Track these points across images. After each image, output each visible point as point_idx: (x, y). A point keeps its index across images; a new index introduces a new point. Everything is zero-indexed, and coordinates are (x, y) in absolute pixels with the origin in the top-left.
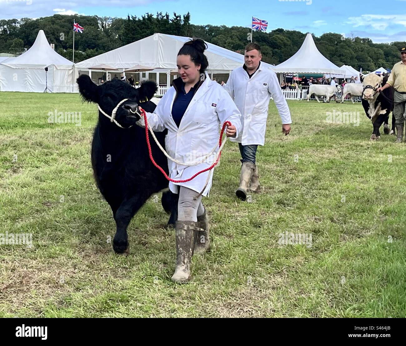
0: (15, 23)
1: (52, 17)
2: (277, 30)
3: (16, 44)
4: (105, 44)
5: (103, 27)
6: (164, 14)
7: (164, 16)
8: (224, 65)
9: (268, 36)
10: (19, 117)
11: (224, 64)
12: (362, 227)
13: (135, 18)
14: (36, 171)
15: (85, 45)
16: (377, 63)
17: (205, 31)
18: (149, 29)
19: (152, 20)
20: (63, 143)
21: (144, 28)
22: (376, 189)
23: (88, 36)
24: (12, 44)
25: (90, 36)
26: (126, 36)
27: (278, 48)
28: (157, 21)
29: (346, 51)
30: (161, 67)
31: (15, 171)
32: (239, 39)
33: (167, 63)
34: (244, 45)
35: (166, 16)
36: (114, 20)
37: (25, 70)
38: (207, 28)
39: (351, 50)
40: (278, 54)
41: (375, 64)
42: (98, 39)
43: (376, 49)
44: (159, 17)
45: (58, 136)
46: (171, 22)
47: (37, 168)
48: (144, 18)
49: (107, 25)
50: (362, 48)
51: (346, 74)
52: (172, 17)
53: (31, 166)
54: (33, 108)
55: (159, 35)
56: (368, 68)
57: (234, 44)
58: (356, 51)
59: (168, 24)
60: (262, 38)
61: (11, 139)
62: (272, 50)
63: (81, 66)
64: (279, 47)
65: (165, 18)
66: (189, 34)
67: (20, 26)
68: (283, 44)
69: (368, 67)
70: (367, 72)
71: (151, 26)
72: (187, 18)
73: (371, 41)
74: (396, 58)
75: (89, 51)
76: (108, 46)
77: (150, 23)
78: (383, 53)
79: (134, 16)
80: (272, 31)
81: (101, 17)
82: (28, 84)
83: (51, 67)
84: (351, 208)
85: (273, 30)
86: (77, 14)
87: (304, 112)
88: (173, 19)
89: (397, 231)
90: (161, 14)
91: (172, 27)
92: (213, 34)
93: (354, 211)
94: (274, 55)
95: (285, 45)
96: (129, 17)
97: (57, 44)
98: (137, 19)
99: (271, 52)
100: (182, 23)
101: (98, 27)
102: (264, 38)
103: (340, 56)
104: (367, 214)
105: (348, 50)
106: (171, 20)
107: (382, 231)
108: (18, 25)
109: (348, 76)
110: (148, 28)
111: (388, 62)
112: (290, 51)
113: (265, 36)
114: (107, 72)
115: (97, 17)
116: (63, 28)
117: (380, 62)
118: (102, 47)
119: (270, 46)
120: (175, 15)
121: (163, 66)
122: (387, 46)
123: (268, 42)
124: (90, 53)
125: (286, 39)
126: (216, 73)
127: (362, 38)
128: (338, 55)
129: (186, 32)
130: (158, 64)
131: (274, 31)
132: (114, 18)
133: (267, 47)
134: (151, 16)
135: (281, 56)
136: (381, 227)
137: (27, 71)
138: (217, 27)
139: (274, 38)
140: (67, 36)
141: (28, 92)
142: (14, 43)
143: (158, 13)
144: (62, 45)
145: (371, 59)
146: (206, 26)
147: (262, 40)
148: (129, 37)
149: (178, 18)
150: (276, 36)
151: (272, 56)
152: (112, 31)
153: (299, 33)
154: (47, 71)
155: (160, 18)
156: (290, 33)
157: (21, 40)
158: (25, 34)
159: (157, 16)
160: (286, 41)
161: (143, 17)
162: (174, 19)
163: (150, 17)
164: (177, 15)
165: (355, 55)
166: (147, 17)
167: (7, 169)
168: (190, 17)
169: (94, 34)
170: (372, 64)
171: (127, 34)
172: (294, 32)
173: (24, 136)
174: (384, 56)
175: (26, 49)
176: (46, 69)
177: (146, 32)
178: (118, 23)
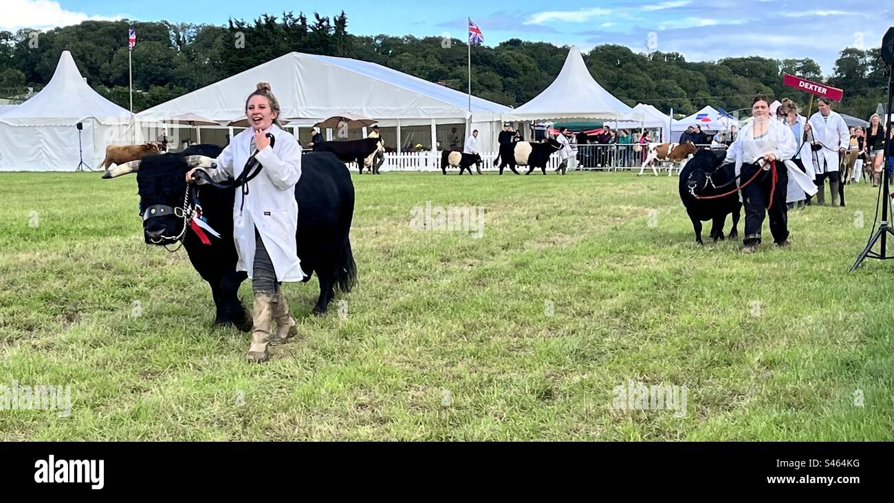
0: (7, 40)
1: (77, 27)
2: (508, 43)
3: (11, 79)
4: (186, 76)
5: (179, 42)
6: (296, 16)
7: (297, 20)
8: (421, 110)
9: (493, 53)
10: (53, 217)
11: (422, 108)
12: (731, 392)
13: (243, 24)
14: (110, 317)
15: (145, 79)
16: (694, 99)
17: (375, 47)
18: (269, 44)
19: (275, 28)
20: (151, 263)
21: (259, 44)
22: (741, 324)
23: (150, 61)
24: (2, 80)
25: (155, 61)
26: (226, 60)
27: (512, 77)
28: (285, 29)
29: (636, 78)
30: (301, 116)
31: (70, 319)
32: (439, 60)
33: (312, 108)
34: (449, 71)
35: (300, 20)
36: (201, 29)
37: (37, 128)
38: (378, 42)
39: (646, 75)
40: (513, 87)
41: (692, 100)
42: (170, 66)
43: (691, 73)
44: (288, 22)
45: (138, 250)
46: (310, 30)
47: (112, 310)
48: (258, 24)
49: (186, 39)
50: (666, 72)
51: (644, 121)
52: (311, 21)
53: (99, 308)
54: (73, 199)
55: (295, 55)
56: (679, 109)
57: (432, 69)
58: (655, 77)
59: (305, 35)
60: (481, 57)
61: (50, 258)
62: (501, 80)
63: (146, 119)
64: (514, 74)
65: (299, 23)
66: (346, 53)
67: (17, 45)
68: (522, 69)
69: (680, 106)
70: (680, 115)
71: (273, 39)
72: (341, 22)
73: (682, 59)
74: (729, 88)
75: (156, 90)
76: (192, 79)
77: (271, 33)
78: (704, 79)
79: (240, 21)
80: (500, 44)
81: (175, 24)
82: (43, 155)
83: (88, 122)
84: (705, 359)
85: (502, 42)
86: (128, 20)
87: (581, 191)
88: (314, 25)
89: (794, 396)
90: (290, 16)
91: (313, 40)
92: (390, 52)
93: (713, 364)
94: (506, 88)
95: (525, 69)
96: (231, 22)
97: (92, 78)
98: (245, 26)
99: (499, 84)
100: (332, 32)
101: (170, 45)
102: (486, 57)
103: (627, 87)
104: (736, 367)
105: (640, 75)
106: (310, 27)
107: (768, 396)
108: (12, 43)
109: (648, 123)
110: (268, 42)
111: (715, 95)
112: (535, 80)
113: (487, 54)
114: (198, 128)
115: (167, 23)
116: (101, 45)
117: (699, 96)
118: (180, 81)
119: (498, 72)
120: (317, 16)
121: (305, 115)
122: (711, 67)
123: (494, 66)
124: (158, 94)
125: (527, 58)
126: (406, 124)
127: (666, 53)
128: (623, 86)
129: (340, 49)
130: (295, 110)
131: (504, 45)
132: (201, 26)
133: (491, 74)
134: (273, 19)
135: (519, 90)
136: (766, 390)
137: (40, 130)
138: (396, 39)
139: (503, 56)
140: (110, 62)
141: (45, 171)
142: (5, 78)
143: (284, 14)
144: (101, 80)
145: (684, 91)
146: (376, 38)
147: (482, 60)
148: (232, 61)
149: (325, 24)
150: (508, 54)
151: (503, 91)
152: (196, 50)
153: (550, 45)
154: (81, 129)
155: (290, 23)
156: (533, 47)
157: (19, 72)
158: (27, 60)
159: (284, 19)
160: (526, 62)
161: (256, 22)
162: (316, 24)
163: (270, 23)
164: (321, 17)
165: (654, 84)
166: (264, 22)
167: (55, 315)
168: (346, 20)
169: (163, 56)
170: (687, 103)
171: (229, 56)
172: (540, 44)
173: (74, 251)
174: (707, 86)
175: (31, 89)
176: (80, 126)
177: (263, 51)
178: (208, 35)
